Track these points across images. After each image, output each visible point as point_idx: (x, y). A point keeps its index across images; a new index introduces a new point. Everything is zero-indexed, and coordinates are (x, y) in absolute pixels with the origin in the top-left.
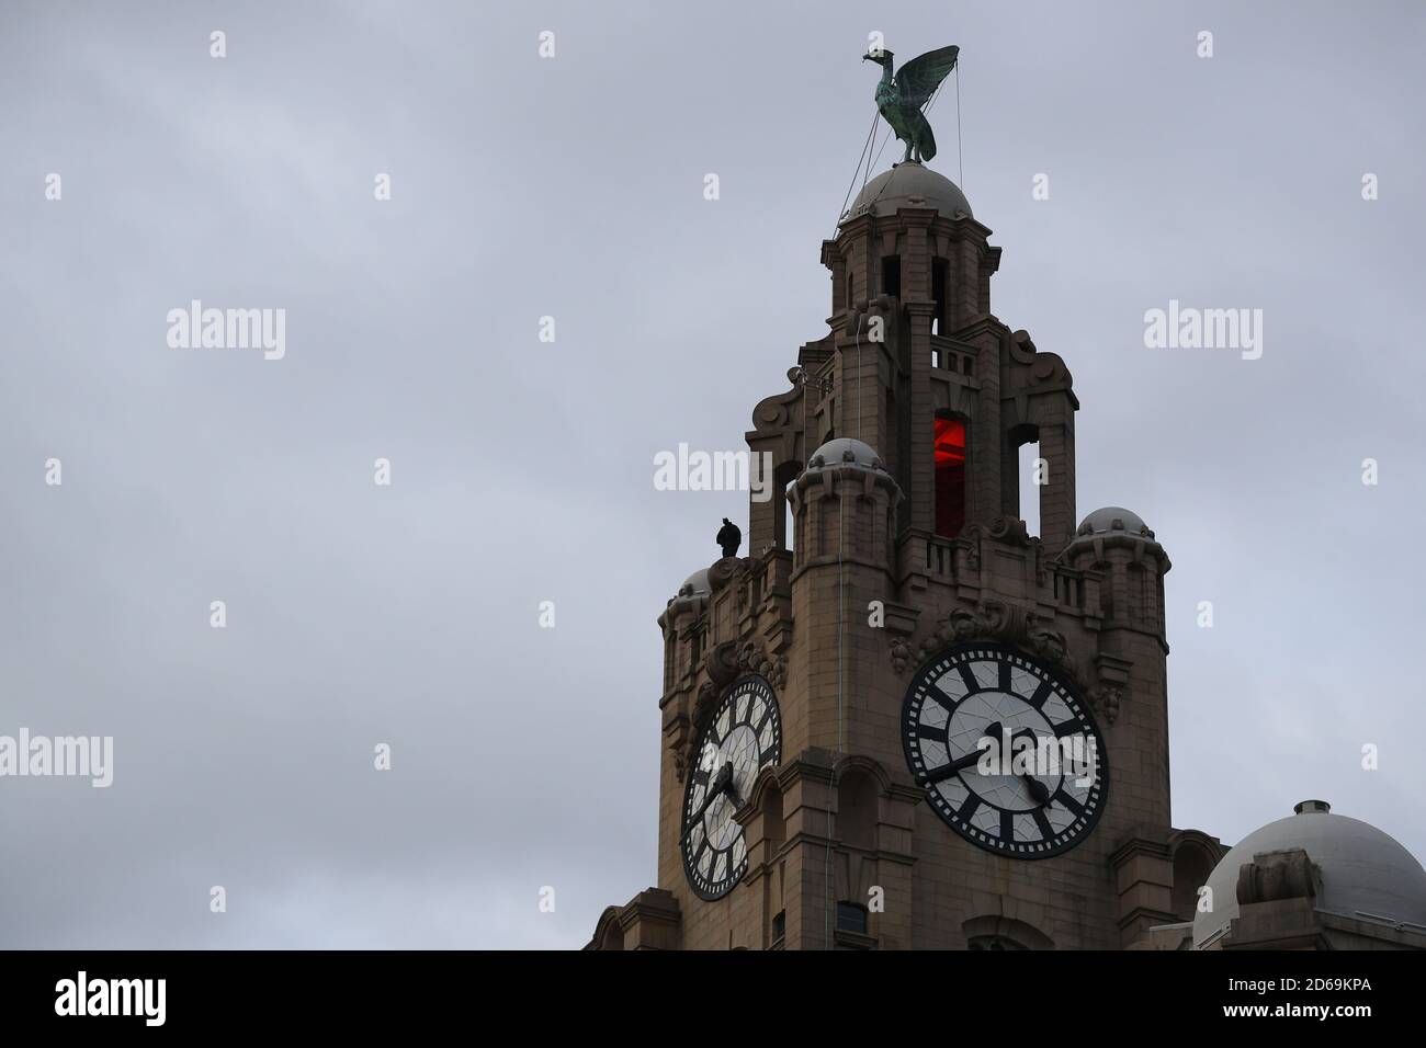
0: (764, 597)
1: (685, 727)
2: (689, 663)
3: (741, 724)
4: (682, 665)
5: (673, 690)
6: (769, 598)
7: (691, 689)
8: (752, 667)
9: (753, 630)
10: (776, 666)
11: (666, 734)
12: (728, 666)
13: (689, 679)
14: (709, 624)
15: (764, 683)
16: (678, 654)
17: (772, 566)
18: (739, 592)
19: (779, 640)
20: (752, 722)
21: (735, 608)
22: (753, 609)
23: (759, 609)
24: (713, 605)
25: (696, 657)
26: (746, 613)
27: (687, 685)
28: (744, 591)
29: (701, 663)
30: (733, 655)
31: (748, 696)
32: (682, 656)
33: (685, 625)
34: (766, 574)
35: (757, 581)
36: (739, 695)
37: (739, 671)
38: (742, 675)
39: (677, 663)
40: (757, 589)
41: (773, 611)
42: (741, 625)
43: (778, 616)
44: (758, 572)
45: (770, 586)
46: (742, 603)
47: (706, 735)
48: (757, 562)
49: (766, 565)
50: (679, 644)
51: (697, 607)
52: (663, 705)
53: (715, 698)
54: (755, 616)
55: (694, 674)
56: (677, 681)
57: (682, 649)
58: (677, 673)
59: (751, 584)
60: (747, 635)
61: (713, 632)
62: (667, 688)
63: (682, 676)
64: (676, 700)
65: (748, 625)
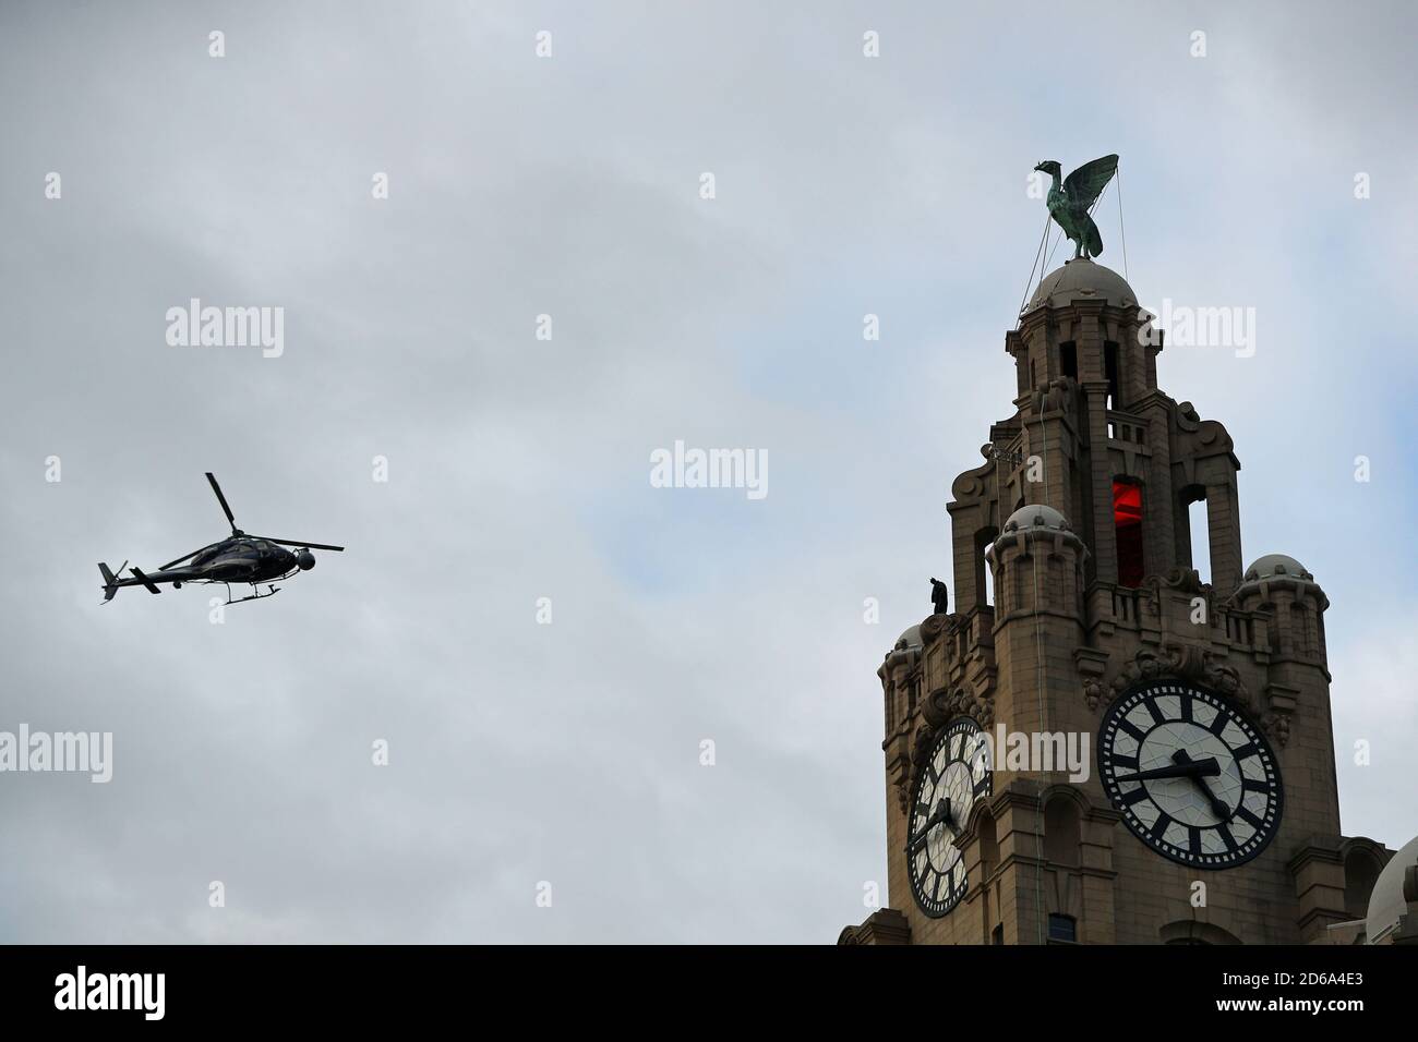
0: (970, 648)
1: (906, 765)
2: (907, 708)
3: (955, 761)
4: (901, 710)
5: (894, 733)
6: (975, 649)
7: (909, 732)
8: (963, 710)
9: (962, 677)
10: (984, 708)
11: (890, 772)
12: (942, 710)
13: (908, 723)
14: (923, 673)
15: (974, 724)
16: (896, 701)
17: (976, 620)
18: (948, 644)
19: (985, 685)
20: (965, 759)
21: (945, 659)
22: (961, 659)
23: (966, 659)
24: (925, 657)
25: (912, 703)
26: (955, 662)
27: (906, 727)
28: (952, 643)
29: (917, 709)
30: (946, 700)
31: (960, 736)
32: (900, 703)
33: (902, 675)
34: (971, 627)
35: (964, 634)
36: (953, 735)
37: (951, 714)
38: (955, 717)
39: (896, 709)
40: (963, 641)
41: (979, 659)
42: (951, 674)
43: (983, 664)
44: (963, 627)
45: (974, 638)
46: (953, 653)
47: (924, 771)
48: (963, 617)
49: (971, 619)
50: (897, 692)
51: (911, 660)
52: (886, 746)
53: (931, 739)
54: (963, 665)
55: (912, 718)
56: (897, 725)
57: (900, 696)
58: (897, 716)
59: (958, 637)
60: (957, 682)
61: (926, 680)
62: (888, 731)
63: (902, 720)
64: (897, 742)
65: (957, 673)
